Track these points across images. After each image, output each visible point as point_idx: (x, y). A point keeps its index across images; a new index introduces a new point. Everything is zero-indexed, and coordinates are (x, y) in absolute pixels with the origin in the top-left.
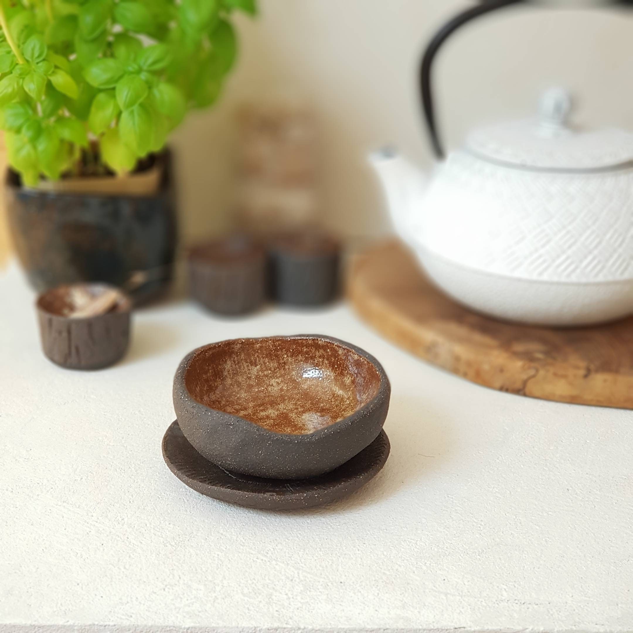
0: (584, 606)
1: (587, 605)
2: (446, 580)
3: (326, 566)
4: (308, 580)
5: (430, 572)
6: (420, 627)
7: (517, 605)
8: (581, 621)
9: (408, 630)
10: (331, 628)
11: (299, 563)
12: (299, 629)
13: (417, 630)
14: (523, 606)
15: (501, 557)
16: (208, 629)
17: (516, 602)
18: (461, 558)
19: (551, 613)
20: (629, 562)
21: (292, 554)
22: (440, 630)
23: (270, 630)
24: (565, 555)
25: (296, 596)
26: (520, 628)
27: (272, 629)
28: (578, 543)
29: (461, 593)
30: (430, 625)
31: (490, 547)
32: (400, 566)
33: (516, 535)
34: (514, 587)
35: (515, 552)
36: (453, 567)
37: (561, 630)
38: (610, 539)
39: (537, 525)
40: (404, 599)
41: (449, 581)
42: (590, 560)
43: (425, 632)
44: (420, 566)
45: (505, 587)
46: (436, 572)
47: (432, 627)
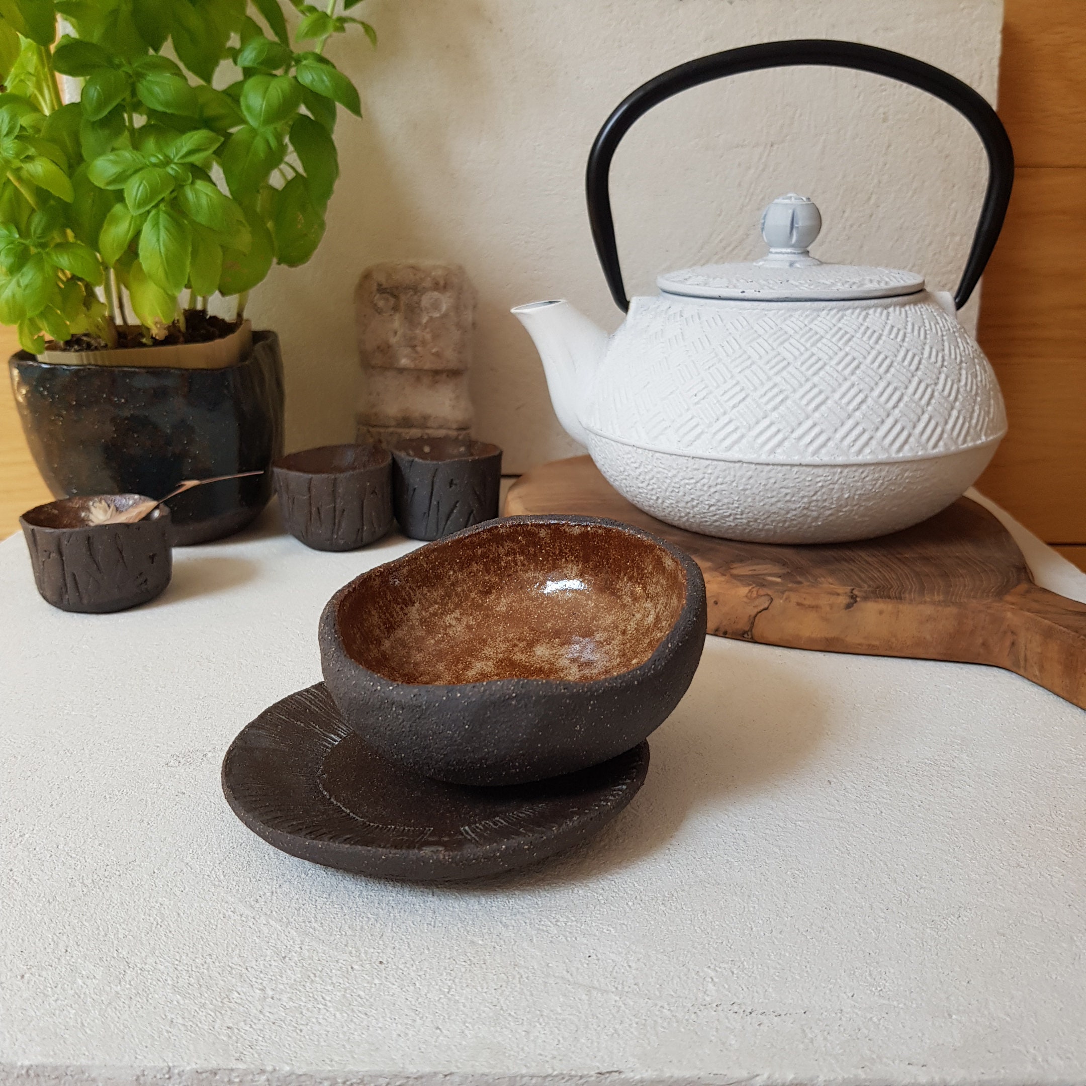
0: (879, 1020)
1: (886, 1016)
2: (594, 957)
3: (362, 928)
4: (315, 957)
5: (564, 940)
6: (524, 1071)
7: (736, 1016)
8: (874, 1056)
9: (496, 1078)
10: (330, 1071)
11: (310, 922)
12: (263, 1071)
13: (516, 1077)
14: (749, 1019)
15: (706, 908)
16: (71, 1069)
17: (736, 1008)
18: (628, 910)
19: (810, 1035)
20: (960, 919)
21: (304, 902)
22: (567, 1078)
23: (201, 1073)
24: (832, 904)
25: (282, 992)
26: (744, 1074)
27: (207, 1072)
28: (857, 880)
29: (620, 987)
30: (547, 1066)
31: (686, 888)
32: (506, 926)
33: (736, 864)
34: (731, 974)
35: (734, 898)
36: (610, 928)
37: (832, 1078)
38: (918, 874)
39: (776, 846)
40: (502, 1000)
41: (598, 960)
42: (882, 915)
43: (534, 1081)
44: (546, 926)
45: (713, 974)
46: (576, 938)
47: (550, 1071)
